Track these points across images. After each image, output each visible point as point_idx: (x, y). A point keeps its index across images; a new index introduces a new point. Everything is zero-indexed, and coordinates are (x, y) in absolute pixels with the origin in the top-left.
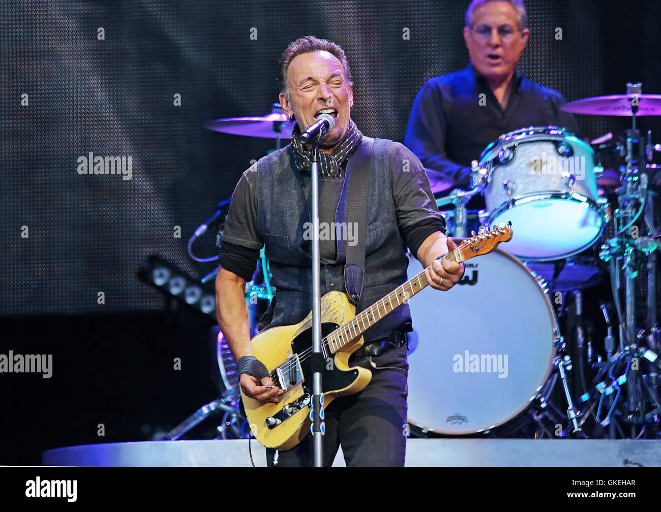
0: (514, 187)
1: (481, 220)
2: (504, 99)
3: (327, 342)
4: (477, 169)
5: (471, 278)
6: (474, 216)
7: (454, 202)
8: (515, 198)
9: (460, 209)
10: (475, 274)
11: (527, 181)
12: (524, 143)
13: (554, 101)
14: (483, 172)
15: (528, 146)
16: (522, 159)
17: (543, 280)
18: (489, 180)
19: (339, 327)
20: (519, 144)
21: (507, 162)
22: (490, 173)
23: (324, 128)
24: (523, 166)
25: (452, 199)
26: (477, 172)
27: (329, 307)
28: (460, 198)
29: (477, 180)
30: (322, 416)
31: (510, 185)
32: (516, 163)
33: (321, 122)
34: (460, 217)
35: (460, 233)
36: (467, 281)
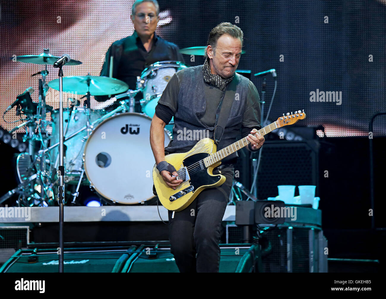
0: (157, 89)
1: (141, 104)
2: (149, 48)
3: (203, 162)
4: (140, 80)
5: (136, 131)
6: (138, 102)
7: (129, 96)
8: (157, 94)
9: (132, 99)
10: (138, 129)
11: (162, 86)
12: (161, 68)
13: (173, 48)
14: (142, 82)
15: (163, 70)
16: (160, 76)
17: (170, 132)
18: (145, 85)
19: (210, 155)
20: (159, 69)
21: (154, 77)
22: (146, 82)
23: (65, 60)
24: (161, 79)
25: (128, 94)
26: (139, 82)
27: (204, 145)
28: (132, 94)
29: (140, 85)
30: (63, 196)
31: (155, 88)
32: (157, 78)
33: (64, 57)
34: (132, 102)
35: (132, 110)
36: (134, 133)
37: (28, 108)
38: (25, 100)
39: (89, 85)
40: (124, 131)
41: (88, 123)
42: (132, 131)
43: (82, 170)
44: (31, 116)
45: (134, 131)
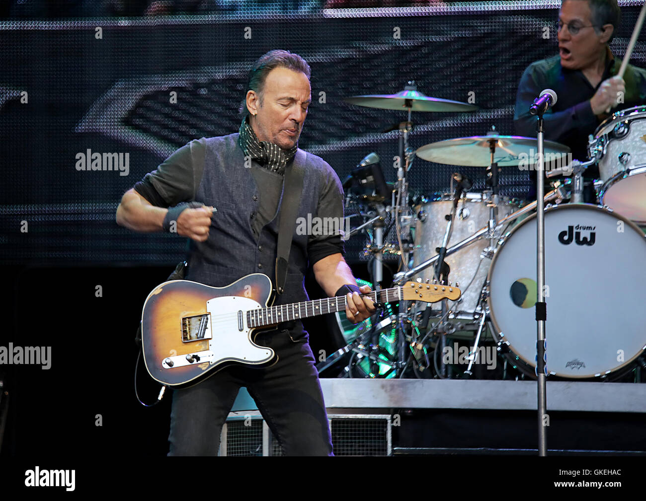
0: (629, 158)
8: (631, 168)
9: (578, 177)
11: (641, 152)
12: (638, 119)
15: (641, 122)
16: (636, 134)
18: (604, 154)
20: (633, 119)
21: (623, 136)
22: (606, 146)
24: (637, 139)
28: (578, 167)
29: (593, 152)
31: (625, 156)
32: (630, 137)
34: (579, 183)
35: (577, 199)
36: (585, 242)
37: (376, 193)
38: (371, 178)
39: (493, 150)
40: (566, 238)
41: (491, 222)
42: (581, 239)
43: (483, 312)
44: (380, 207)
45: (585, 239)
